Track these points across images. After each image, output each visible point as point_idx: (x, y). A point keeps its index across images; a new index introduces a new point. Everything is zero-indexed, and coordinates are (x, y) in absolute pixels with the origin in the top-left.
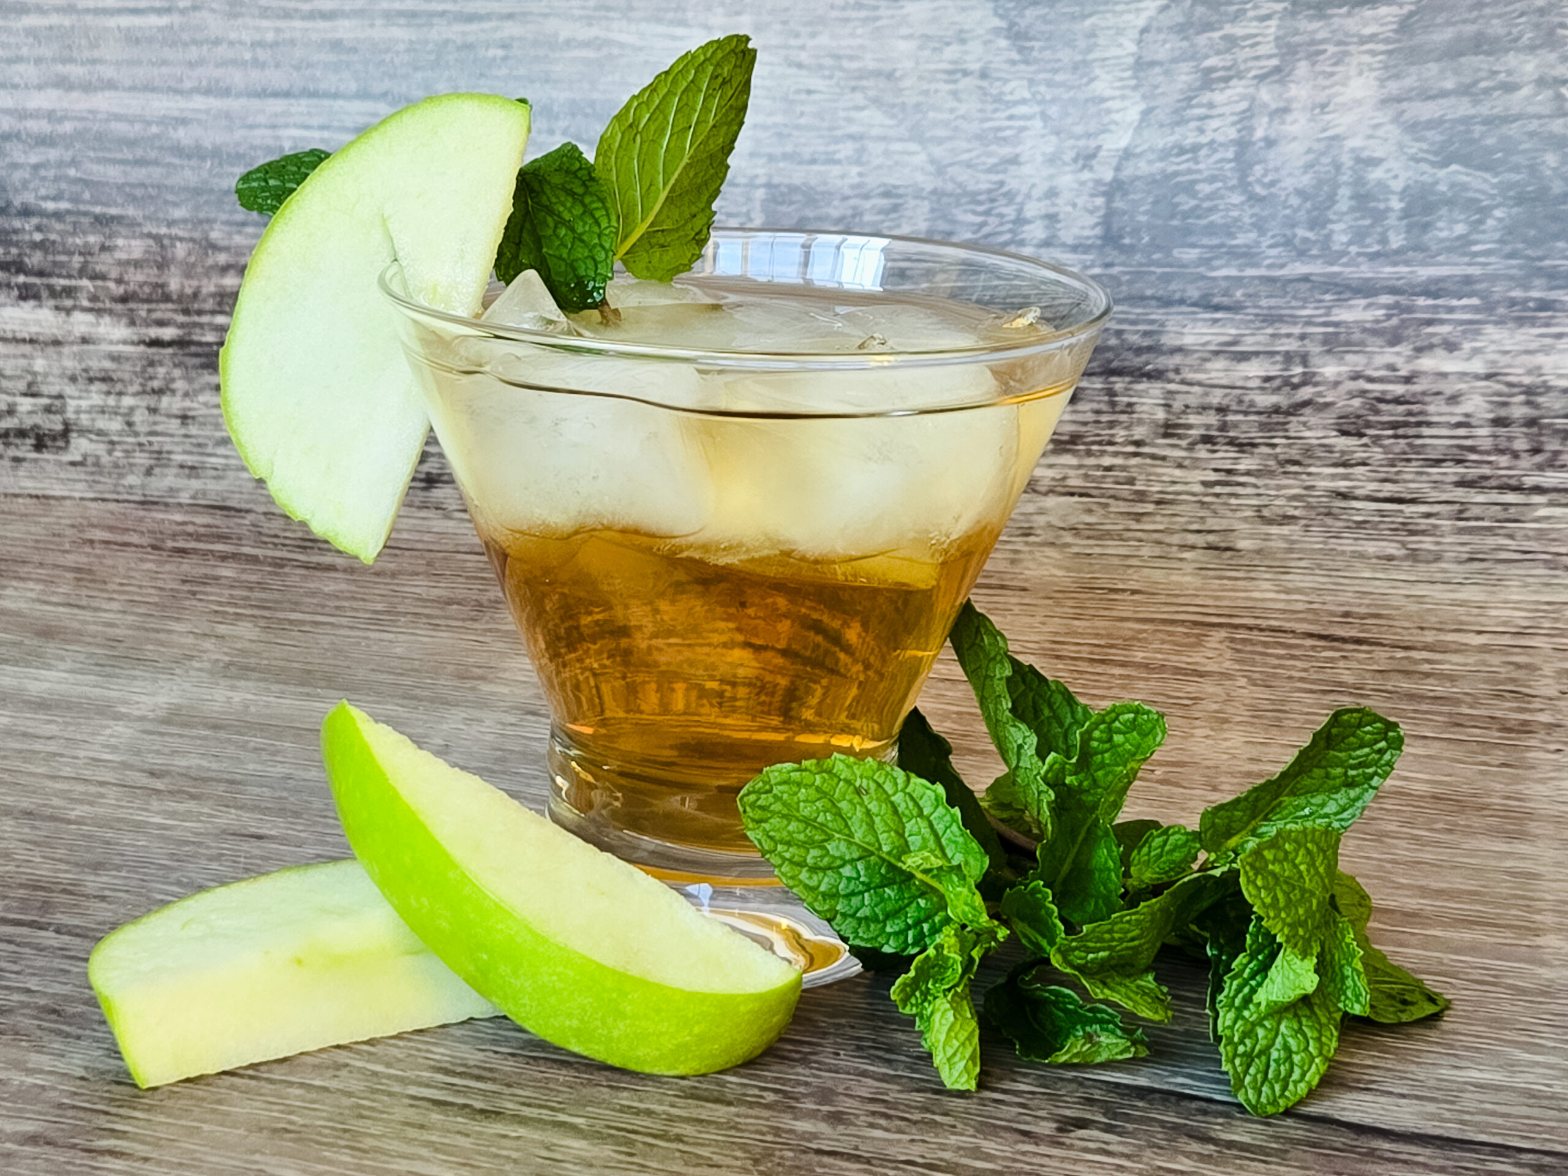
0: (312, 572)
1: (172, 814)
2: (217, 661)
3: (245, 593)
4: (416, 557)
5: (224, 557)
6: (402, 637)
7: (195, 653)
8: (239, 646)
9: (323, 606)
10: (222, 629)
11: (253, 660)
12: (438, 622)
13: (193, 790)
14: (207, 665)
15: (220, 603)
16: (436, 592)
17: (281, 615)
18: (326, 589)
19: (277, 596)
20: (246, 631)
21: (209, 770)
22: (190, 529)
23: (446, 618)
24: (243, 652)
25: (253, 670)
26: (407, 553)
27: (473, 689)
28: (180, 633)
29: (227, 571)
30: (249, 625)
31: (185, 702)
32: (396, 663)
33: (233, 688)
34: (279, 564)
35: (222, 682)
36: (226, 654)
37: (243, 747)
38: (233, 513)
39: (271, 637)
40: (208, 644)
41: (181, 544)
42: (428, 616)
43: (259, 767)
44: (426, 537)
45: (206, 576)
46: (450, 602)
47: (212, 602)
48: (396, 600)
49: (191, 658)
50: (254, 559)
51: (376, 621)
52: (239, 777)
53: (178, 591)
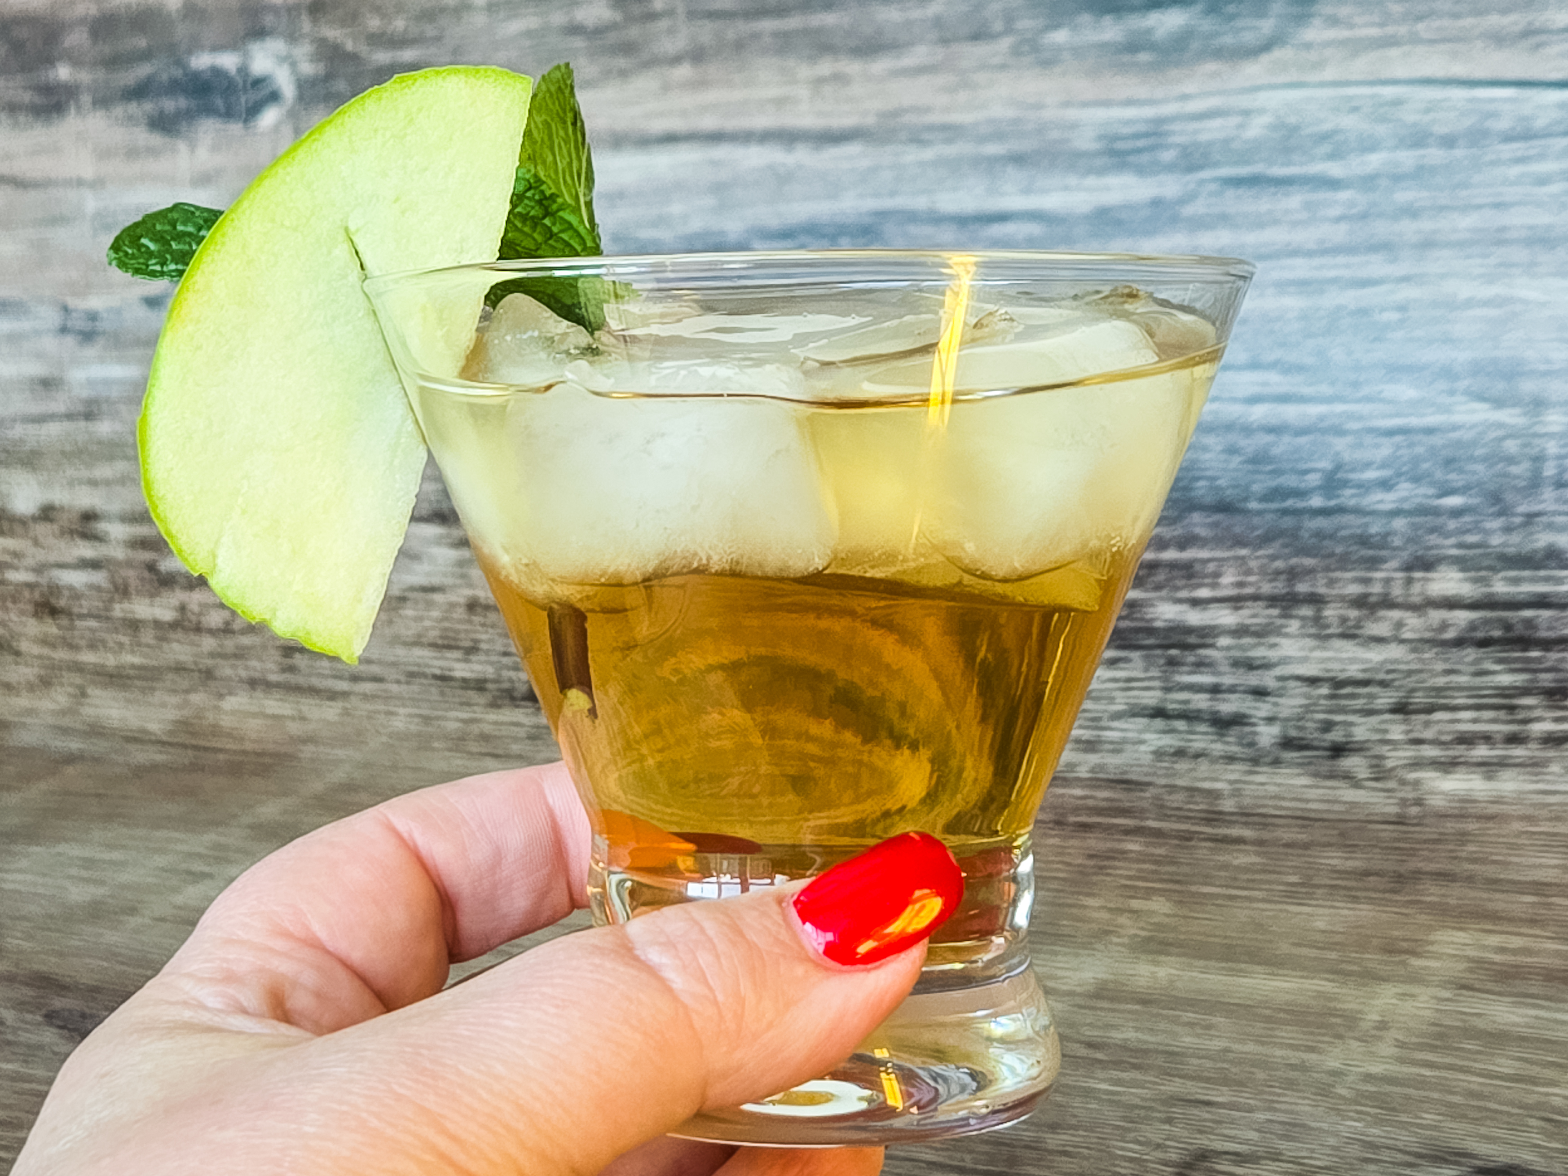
0: (1219, 845)
1: (1118, 1082)
2: (1136, 935)
3: (1154, 867)
4: (1327, 828)
5: (1128, 832)
6: (1321, 911)
7: (1111, 928)
8: (1156, 920)
9: (1236, 879)
10: (1135, 904)
11: (1172, 935)
12: (1358, 894)
13: (1132, 1060)
14: (1126, 940)
15: (1130, 878)
16: (1351, 864)
17: (1194, 888)
18: (1236, 862)
19: (1186, 869)
20: (1160, 906)
21: (1146, 1042)
22: (1091, 803)
23: (1366, 889)
24: (1159, 927)
25: (1171, 944)
26: (1317, 824)
27: (1403, 963)
28: (1094, 908)
29: (1133, 846)
30: (1162, 899)
31: (1111, 977)
32: (1319, 937)
33: (1156, 963)
34: (1187, 837)
35: (1143, 957)
36: (1143, 929)
37: (1175, 1021)
38: (1133, 787)
39: (1185, 912)
40: (1123, 920)
41: (1083, 819)
42: (1345, 888)
43: (1196, 1040)
44: (1336, 807)
45: (1112, 850)
46: (1367, 873)
47: (1121, 876)
48: (1311, 872)
49: (1107, 933)
50: (1158, 833)
51: (1292, 895)
52: (1176, 1049)
53: (1085, 866)
